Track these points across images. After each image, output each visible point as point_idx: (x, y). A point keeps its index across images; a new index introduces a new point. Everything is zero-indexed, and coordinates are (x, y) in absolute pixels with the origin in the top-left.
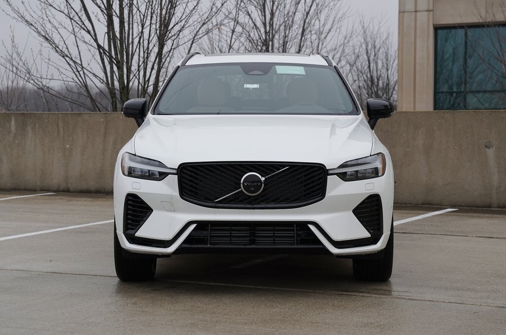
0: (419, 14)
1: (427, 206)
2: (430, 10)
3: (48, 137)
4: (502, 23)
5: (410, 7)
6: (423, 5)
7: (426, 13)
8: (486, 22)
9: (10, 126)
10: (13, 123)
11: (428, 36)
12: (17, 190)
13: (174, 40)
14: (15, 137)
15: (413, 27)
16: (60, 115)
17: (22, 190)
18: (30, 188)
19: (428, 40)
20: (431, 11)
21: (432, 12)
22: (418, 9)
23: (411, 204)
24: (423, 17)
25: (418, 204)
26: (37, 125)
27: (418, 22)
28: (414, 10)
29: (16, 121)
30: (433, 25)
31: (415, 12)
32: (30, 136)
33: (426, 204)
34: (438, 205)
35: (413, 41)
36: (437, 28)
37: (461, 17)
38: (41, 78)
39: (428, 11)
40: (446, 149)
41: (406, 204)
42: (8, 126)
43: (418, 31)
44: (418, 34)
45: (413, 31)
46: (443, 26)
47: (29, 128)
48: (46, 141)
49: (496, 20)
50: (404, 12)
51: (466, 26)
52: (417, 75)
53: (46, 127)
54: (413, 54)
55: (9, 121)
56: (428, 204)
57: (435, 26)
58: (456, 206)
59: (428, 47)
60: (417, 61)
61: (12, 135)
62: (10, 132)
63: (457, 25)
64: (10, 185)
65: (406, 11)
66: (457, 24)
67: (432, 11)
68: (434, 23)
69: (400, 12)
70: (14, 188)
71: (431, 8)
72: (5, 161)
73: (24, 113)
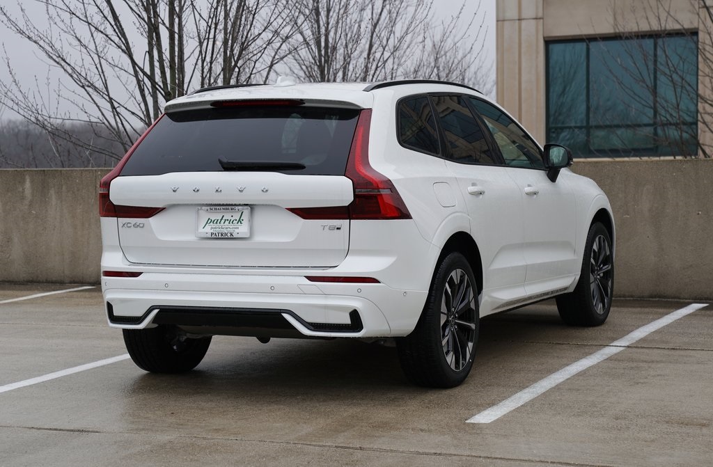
0: (524, 23)
1: (657, 299)
2: (538, 17)
3: (81, 204)
4: (648, 34)
5: (512, 13)
6: (529, 10)
7: (534, 21)
8: (624, 33)
9: (23, 189)
10: (28, 184)
11: (537, 52)
12: (35, 282)
13: (257, 60)
14: (31, 204)
15: (517, 41)
16: (99, 173)
17: (43, 282)
18: (54, 279)
19: (537, 57)
20: (540, 18)
21: (542, 20)
22: (523, 16)
23: (632, 296)
24: (529, 27)
25: (643, 297)
26: (64, 188)
27: (523, 33)
28: (517, 18)
29: (32, 182)
30: (544, 38)
31: (519, 20)
32: (54, 204)
33: (655, 297)
34: (674, 298)
35: (517, 59)
36: (549, 42)
37: (593, 26)
38: (49, 117)
39: (536, 19)
40: (684, 216)
41: (624, 296)
42: (21, 190)
43: (523, 45)
44: (523, 50)
45: (516, 46)
46: (557, 39)
47: (52, 192)
48: (79, 211)
49: (640, 30)
50: (504, 20)
51: (587, 39)
52: (523, 105)
53: (78, 190)
54: (517, 76)
55: (23, 182)
56: (659, 297)
57: (546, 39)
58: (701, 299)
59: (537, 67)
60: (523, 86)
61: (27, 202)
62: (23, 198)
63: (584, 37)
64: (24, 275)
65: (506, 19)
66: (585, 35)
67: (543, 18)
68: (545, 35)
69: (497, 21)
70: (31, 279)
71: (540, 15)
72: (16, 240)
73: (44, 171)
